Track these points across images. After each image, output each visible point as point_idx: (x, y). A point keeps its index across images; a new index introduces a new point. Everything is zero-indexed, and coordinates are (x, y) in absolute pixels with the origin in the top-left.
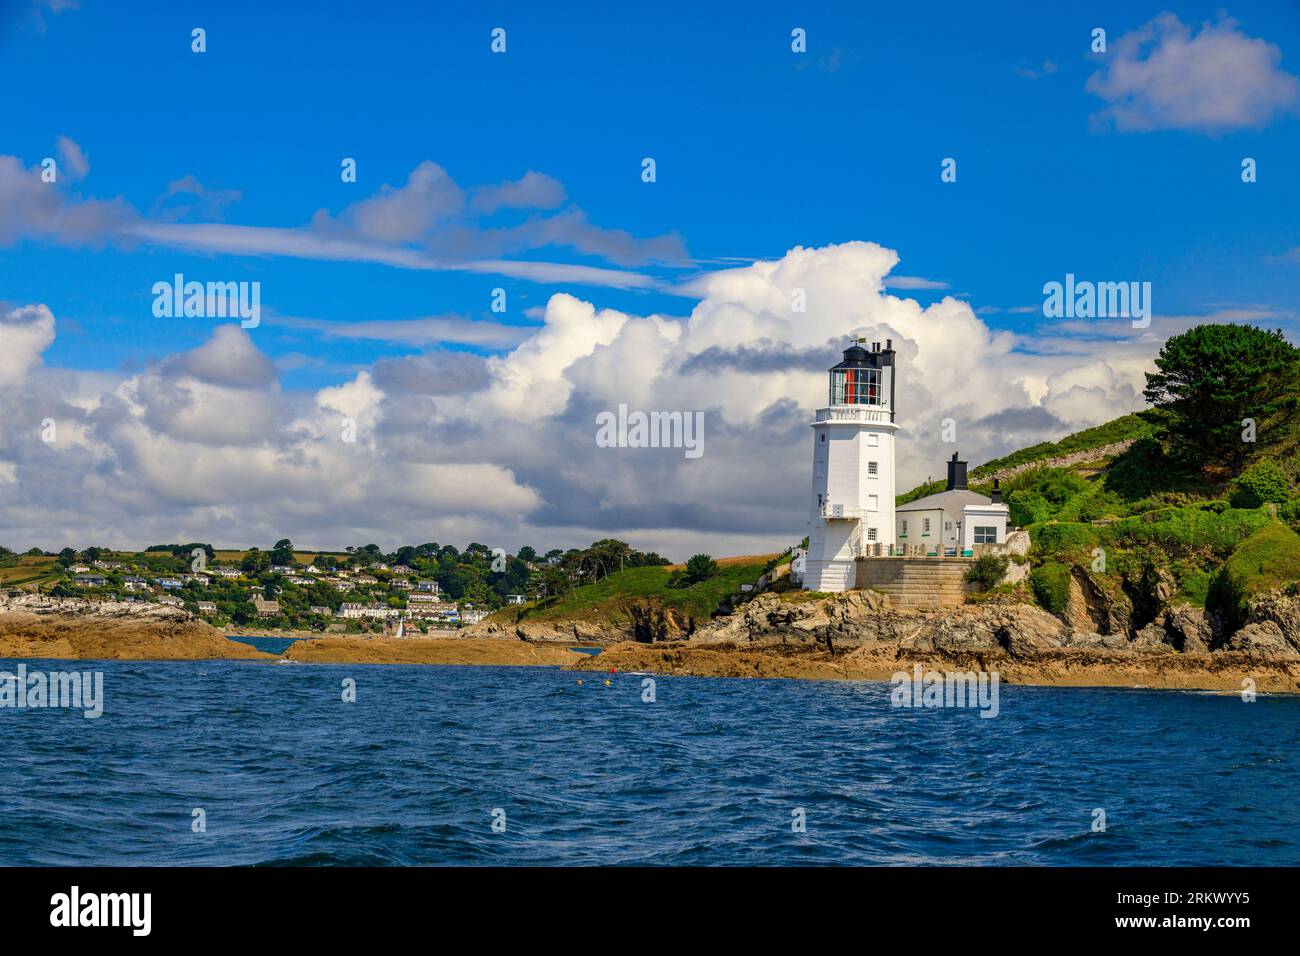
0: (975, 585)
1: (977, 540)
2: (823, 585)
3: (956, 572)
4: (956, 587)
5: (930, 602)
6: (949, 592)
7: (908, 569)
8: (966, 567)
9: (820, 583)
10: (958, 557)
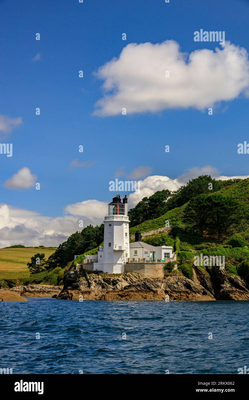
0: (167, 270)
1: (165, 257)
2: (114, 271)
3: (161, 266)
4: (161, 271)
5: (154, 276)
6: (160, 273)
7: (146, 266)
8: (164, 265)
9: (113, 270)
10: (161, 262)
